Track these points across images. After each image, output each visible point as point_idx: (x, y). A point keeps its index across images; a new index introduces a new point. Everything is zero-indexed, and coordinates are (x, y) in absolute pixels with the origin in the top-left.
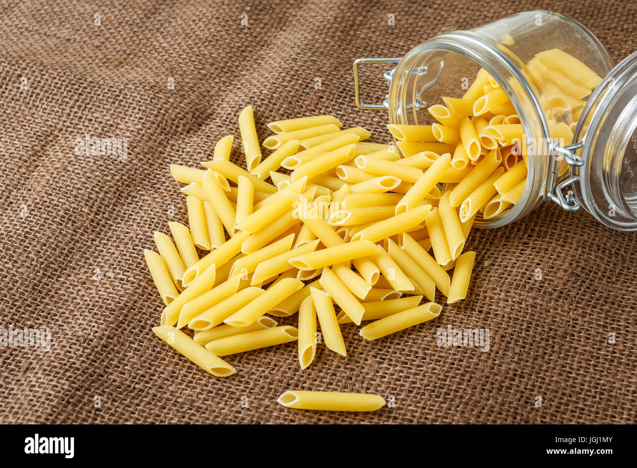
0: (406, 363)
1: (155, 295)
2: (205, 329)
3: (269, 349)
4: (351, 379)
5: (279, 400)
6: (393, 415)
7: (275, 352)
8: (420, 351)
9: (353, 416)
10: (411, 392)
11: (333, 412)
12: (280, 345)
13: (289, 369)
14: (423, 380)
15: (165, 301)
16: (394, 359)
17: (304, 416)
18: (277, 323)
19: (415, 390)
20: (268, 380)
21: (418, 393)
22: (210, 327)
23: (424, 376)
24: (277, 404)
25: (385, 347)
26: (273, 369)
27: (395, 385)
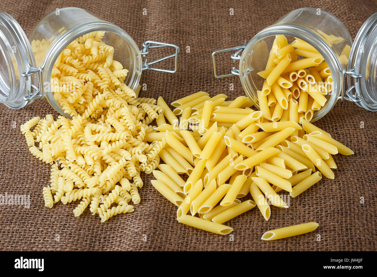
0: (318, 204)
1: (167, 203)
2: (207, 212)
3: (243, 215)
4: (293, 219)
5: (262, 238)
6: (323, 230)
7: (247, 216)
8: (322, 196)
9: (303, 237)
10: (327, 216)
11: (292, 237)
12: (248, 211)
13: (259, 221)
14: (330, 209)
15: (176, 204)
16: (310, 203)
17: (278, 243)
18: (240, 201)
19: (329, 215)
20: (250, 230)
21: (331, 216)
22: (210, 209)
23: (330, 207)
24: (261, 240)
25: (302, 199)
26: (250, 224)
27: (317, 215)
